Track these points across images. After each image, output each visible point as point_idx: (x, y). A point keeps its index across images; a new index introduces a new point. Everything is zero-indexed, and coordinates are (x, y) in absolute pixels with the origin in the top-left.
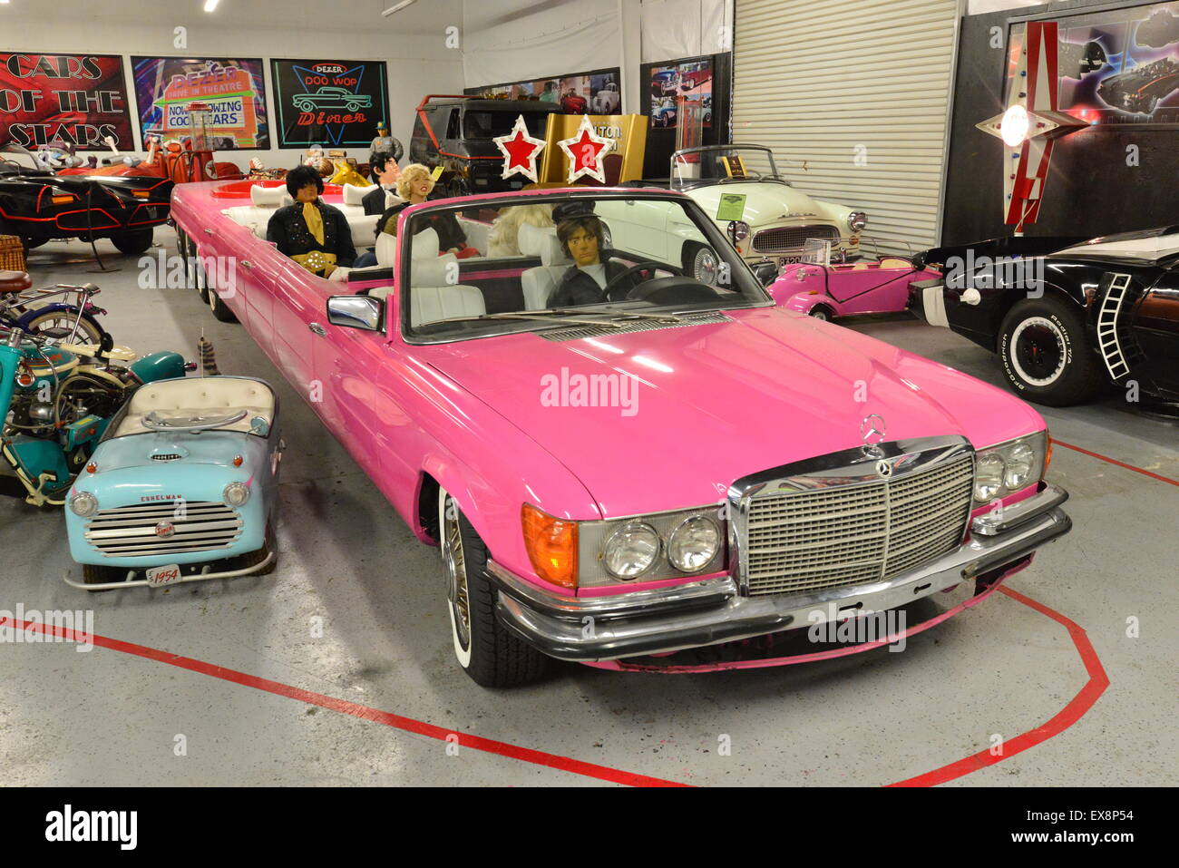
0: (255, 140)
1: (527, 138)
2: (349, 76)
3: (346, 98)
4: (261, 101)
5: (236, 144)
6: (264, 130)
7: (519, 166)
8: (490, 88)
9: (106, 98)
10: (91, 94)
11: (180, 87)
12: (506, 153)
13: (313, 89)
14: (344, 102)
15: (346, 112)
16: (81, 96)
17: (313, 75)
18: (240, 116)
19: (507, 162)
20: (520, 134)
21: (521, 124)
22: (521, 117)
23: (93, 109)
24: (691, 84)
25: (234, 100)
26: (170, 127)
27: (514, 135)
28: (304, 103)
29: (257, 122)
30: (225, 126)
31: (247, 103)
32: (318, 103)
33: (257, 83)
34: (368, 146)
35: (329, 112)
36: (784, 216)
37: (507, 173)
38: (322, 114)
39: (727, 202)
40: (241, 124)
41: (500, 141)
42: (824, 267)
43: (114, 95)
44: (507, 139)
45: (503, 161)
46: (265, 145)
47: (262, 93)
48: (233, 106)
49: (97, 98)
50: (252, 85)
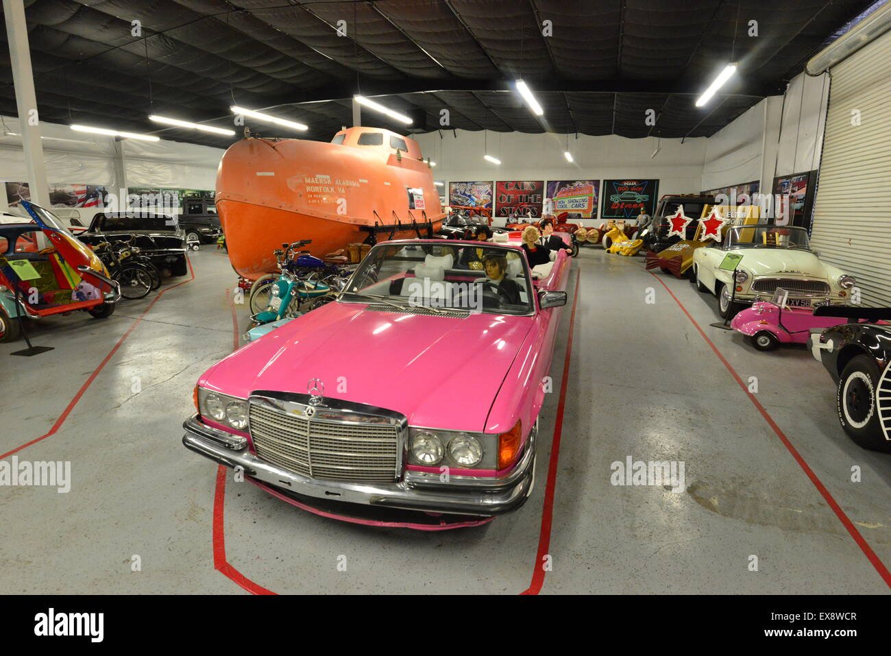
0: (591, 215)
1: (683, 216)
2: (641, 186)
3: (636, 196)
4: (596, 198)
5: (582, 216)
6: (595, 210)
7: (677, 231)
8: (710, 191)
9: (535, 197)
10: (530, 196)
11: (564, 192)
12: (671, 224)
13: (620, 193)
14: (635, 198)
15: (635, 203)
16: (527, 197)
17: (621, 186)
18: (586, 204)
19: (671, 229)
20: (679, 215)
21: (681, 209)
22: (681, 206)
23: (530, 202)
24: (796, 189)
25: (585, 198)
26: (557, 209)
27: (677, 215)
28: (615, 199)
29: (593, 207)
30: (579, 208)
31: (590, 199)
32: (622, 199)
33: (596, 190)
34: (636, 218)
35: (626, 203)
36: (781, 272)
37: (671, 234)
38: (623, 204)
39: (729, 259)
40: (586, 208)
41: (669, 218)
42: (780, 308)
43: (538, 196)
44: (673, 217)
45: (669, 228)
46: (595, 217)
47: (597, 195)
48: (583, 200)
49: (532, 198)
50: (594, 191)
